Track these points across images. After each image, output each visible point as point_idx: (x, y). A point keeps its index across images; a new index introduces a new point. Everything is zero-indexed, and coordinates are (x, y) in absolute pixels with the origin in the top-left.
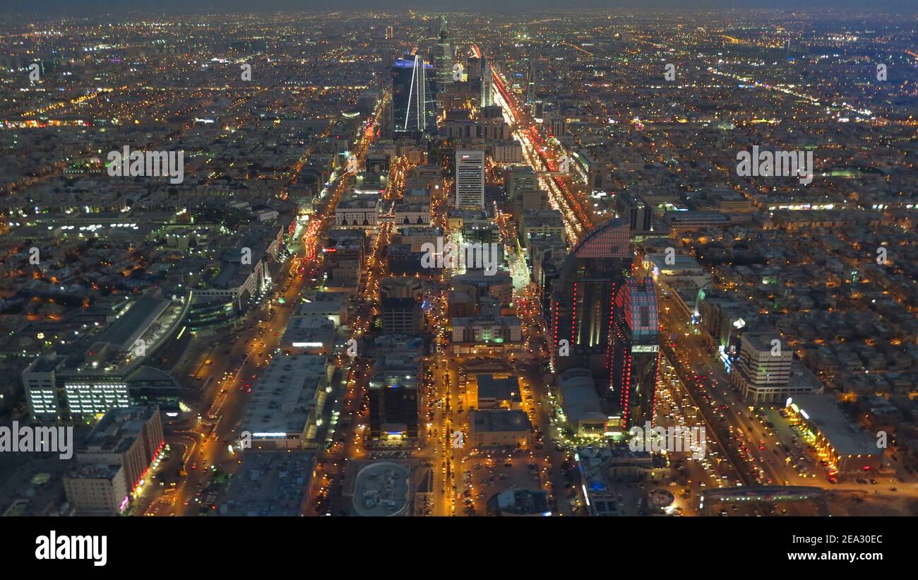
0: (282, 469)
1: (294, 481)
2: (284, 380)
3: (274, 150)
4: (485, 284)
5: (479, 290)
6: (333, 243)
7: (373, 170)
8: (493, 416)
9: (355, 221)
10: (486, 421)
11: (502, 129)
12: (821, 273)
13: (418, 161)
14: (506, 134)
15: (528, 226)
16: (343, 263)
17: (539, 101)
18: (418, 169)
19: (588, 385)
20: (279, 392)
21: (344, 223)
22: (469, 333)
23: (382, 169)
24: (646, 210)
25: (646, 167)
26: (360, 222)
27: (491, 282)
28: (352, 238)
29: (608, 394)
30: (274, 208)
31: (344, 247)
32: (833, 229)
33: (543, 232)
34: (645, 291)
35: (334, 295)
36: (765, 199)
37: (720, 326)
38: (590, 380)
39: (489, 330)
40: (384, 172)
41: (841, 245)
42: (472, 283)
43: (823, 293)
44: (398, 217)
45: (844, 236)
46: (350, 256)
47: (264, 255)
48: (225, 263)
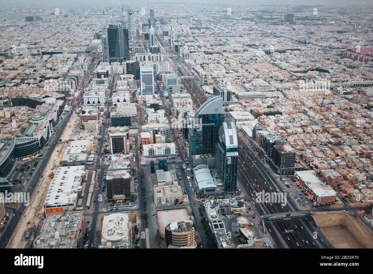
0: (67, 220)
1: (73, 226)
2: (64, 178)
3: (51, 69)
4: (157, 129)
5: (155, 131)
6: (84, 112)
7: (101, 77)
8: (165, 189)
9: (94, 102)
10: (162, 191)
11: (160, 57)
12: (305, 118)
13: (122, 72)
14: (162, 59)
15: (175, 101)
16: (89, 121)
17: (176, 44)
18: (122, 76)
19: (207, 172)
20: (62, 184)
21: (89, 103)
22: (151, 151)
23: (105, 77)
24: (228, 92)
25: (227, 73)
26: (96, 102)
27: (160, 128)
28: (93, 110)
29: (216, 176)
30: (53, 97)
31: (89, 114)
32: (310, 98)
33: (182, 103)
34: (231, 128)
35: (86, 137)
36: (279, 85)
37: (263, 143)
38: (208, 170)
39: (161, 150)
40: (106, 79)
41: (313, 105)
42: (151, 128)
43: (306, 126)
44: (114, 99)
45: (314, 101)
46: (93, 118)
47: (50, 119)
48: (31, 124)
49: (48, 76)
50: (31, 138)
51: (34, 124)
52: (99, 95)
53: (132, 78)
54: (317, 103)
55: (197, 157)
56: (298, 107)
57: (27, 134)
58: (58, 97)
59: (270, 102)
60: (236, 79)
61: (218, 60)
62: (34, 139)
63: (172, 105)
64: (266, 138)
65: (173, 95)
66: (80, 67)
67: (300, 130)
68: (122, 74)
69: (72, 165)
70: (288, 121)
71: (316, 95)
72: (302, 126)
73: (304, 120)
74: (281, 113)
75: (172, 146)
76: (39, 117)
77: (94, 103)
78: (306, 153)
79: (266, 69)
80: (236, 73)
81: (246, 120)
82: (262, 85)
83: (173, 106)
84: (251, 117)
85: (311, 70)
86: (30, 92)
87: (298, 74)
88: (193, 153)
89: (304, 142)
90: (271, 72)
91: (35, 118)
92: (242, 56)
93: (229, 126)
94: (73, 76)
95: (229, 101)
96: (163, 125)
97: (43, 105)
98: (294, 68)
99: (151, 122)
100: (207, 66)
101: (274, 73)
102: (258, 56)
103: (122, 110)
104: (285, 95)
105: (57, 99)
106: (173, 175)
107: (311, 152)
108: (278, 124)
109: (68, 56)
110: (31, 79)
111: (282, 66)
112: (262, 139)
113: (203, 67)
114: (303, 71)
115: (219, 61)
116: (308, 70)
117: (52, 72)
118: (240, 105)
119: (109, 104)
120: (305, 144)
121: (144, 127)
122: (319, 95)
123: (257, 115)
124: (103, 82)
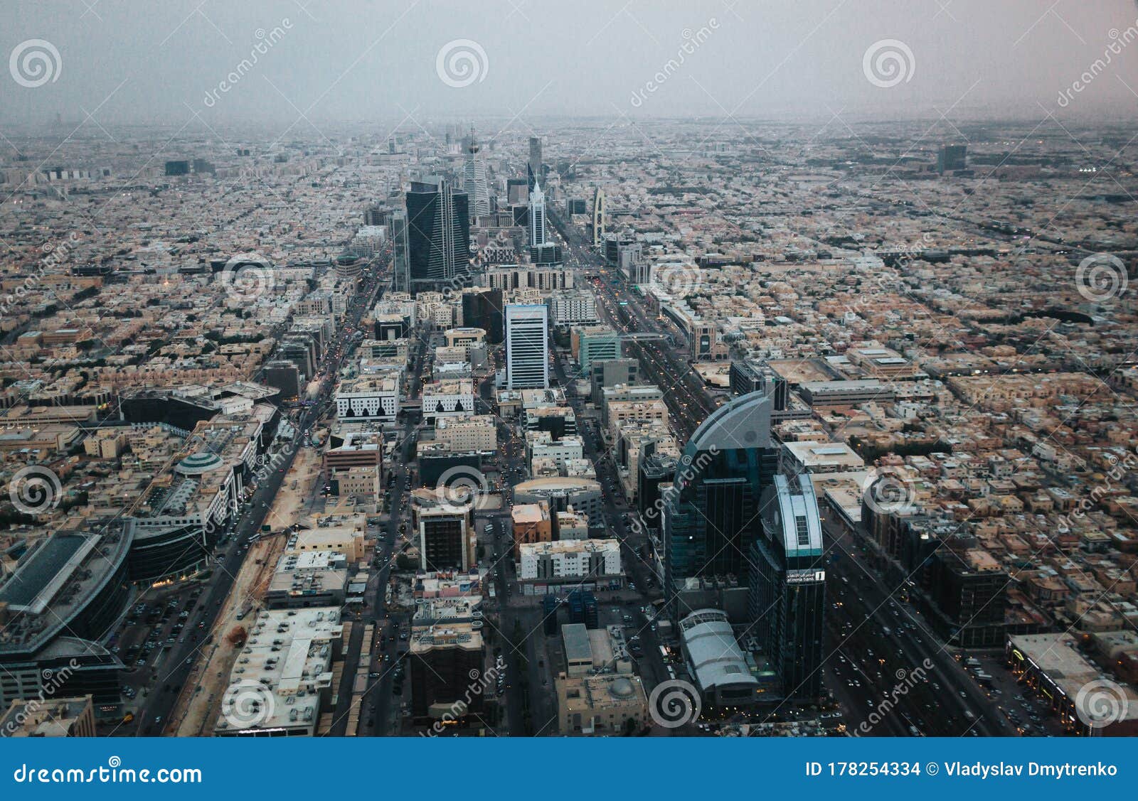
2: (278, 647)
3: (238, 313)
4: (562, 494)
5: (555, 502)
6: (337, 442)
7: (385, 338)
8: (592, 685)
9: (365, 410)
10: (583, 693)
11: (563, 276)
12: (1027, 462)
13: (449, 322)
14: (569, 282)
15: (615, 407)
16: (354, 470)
17: (611, 237)
18: (450, 333)
19: (724, 633)
20: (272, 665)
21: (350, 413)
22: (546, 565)
23: (397, 336)
24: (777, 383)
25: (768, 323)
26: (373, 411)
27: (571, 491)
28: (364, 434)
29: (754, 646)
30: (246, 395)
31: (353, 448)
32: (1036, 400)
33: (637, 416)
34: (800, 493)
35: (343, 518)
36: (938, 362)
37: (898, 541)
38: (725, 626)
39: (574, 560)
40: (401, 341)
41: (1048, 422)
42: (545, 492)
43: (1033, 490)
44: (428, 403)
45: (1051, 410)
46: (363, 460)
47: (236, 463)
48: (178, 478)
49: (229, 333)
50: (181, 518)
51: (190, 476)
52: (381, 390)
53: (480, 339)
54: (1060, 417)
55: (691, 583)
56: (1002, 428)
57: (166, 507)
58: (260, 396)
59: (910, 412)
60: (799, 342)
61: (740, 283)
62: (188, 524)
63: (605, 420)
64: (907, 526)
65: (607, 391)
66: (326, 306)
67: (1011, 501)
68: (449, 328)
69: (300, 607)
70: (971, 472)
71: (1054, 390)
72: (1019, 491)
73: (1025, 470)
74: (948, 449)
75: (611, 548)
76: (206, 455)
77: (366, 413)
78: (1038, 577)
79: (890, 312)
80: (798, 325)
81: (839, 469)
82: (882, 361)
83: (607, 426)
84: (855, 459)
85: (1033, 316)
86: (175, 380)
87: (994, 328)
88: (678, 571)
89: (1029, 539)
90: (906, 319)
91: (192, 459)
92: (813, 273)
93: (795, 489)
94: (305, 333)
95: (782, 409)
96: (581, 484)
97: (216, 419)
98: (979, 308)
99: (541, 472)
100: (708, 302)
101: (917, 323)
102: (863, 274)
103: (450, 434)
104: (957, 393)
105: (258, 402)
106: (615, 642)
107: (1054, 573)
108: (941, 484)
109: (289, 273)
110: (178, 341)
111: (942, 301)
112: (896, 530)
113: (694, 307)
114: (1007, 316)
115: (742, 287)
116: (1023, 315)
117: (242, 321)
118: (816, 423)
119: (410, 416)
120: (1035, 547)
121: (520, 488)
122: (1066, 393)
123: (872, 455)
124: (392, 352)
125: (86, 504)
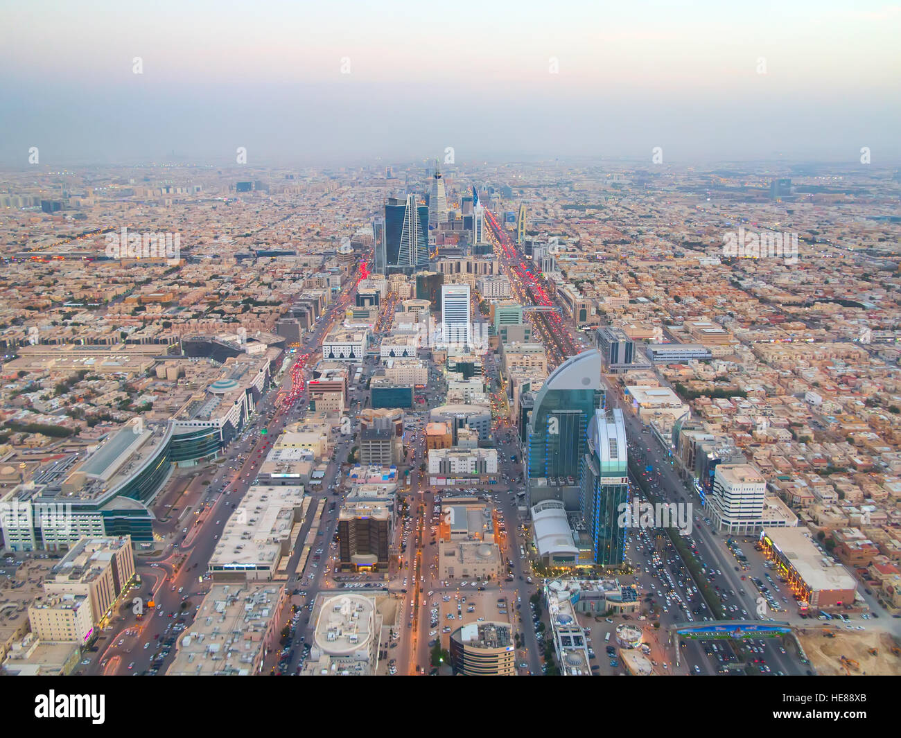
0: (249, 601)
1: (260, 613)
2: (259, 511)
3: (269, 285)
4: (463, 416)
5: (458, 421)
6: (317, 375)
7: (363, 305)
8: (464, 548)
9: (342, 354)
10: (457, 553)
11: (492, 265)
12: (800, 406)
13: (409, 296)
14: (495, 270)
15: (510, 359)
16: (326, 395)
17: (529, 238)
18: (407, 303)
19: (560, 517)
20: (253, 523)
21: (331, 356)
22: (445, 466)
23: (371, 304)
24: (627, 344)
25: (631, 302)
26: (347, 355)
27: (470, 414)
28: (336, 370)
29: (580, 526)
30: (262, 341)
31: (327, 379)
32: (813, 362)
33: (525, 364)
34: (614, 422)
35: (315, 426)
36: (747, 332)
37: (694, 458)
38: (562, 512)
39: (465, 462)
40: (373, 307)
41: (820, 378)
42: (451, 415)
43: (801, 425)
44: (384, 350)
45: (824, 370)
46: (334, 388)
47: (248, 387)
48: (210, 395)
49: (261, 299)
50: (206, 422)
51: (217, 394)
52: (353, 340)
53: (426, 308)
54: (830, 374)
55: (541, 482)
56: (786, 381)
57: (198, 414)
58: (272, 342)
59: (722, 368)
60: (650, 316)
61: (616, 273)
62: (211, 426)
63: (502, 367)
64: (700, 447)
65: (506, 347)
66: (326, 283)
67: (784, 434)
68: (408, 299)
69: (279, 485)
70: (759, 411)
71: (828, 355)
72: (790, 426)
73: (797, 411)
74: (744, 395)
75: (491, 458)
76: (228, 380)
77: (342, 356)
78: (793, 487)
79: (719, 296)
80: (652, 304)
81: (663, 406)
82: (706, 331)
83: (504, 370)
84: (674, 399)
85: (822, 302)
86: (221, 329)
87: (793, 310)
88: (535, 474)
89: (791, 460)
90: (730, 302)
91: (219, 383)
92: (668, 268)
93: (610, 417)
94: (308, 300)
95: (630, 362)
96: (478, 409)
97: (241, 357)
98: (783, 295)
99: (453, 400)
100: (591, 286)
101: (737, 305)
102: (704, 268)
103: (396, 372)
104: (758, 356)
105: (269, 346)
106: (485, 519)
107: (805, 484)
108: (735, 419)
109: (306, 259)
110: (226, 304)
111: (758, 290)
112: (692, 450)
113: (581, 290)
114: (803, 302)
115: (617, 276)
116: (814, 302)
117: (270, 291)
118: (651, 374)
119: (373, 360)
120: (794, 465)
121: (435, 411)
122: (837, 357)
123: (687, 395)
124: (366, 315)
125: (150, 409)
